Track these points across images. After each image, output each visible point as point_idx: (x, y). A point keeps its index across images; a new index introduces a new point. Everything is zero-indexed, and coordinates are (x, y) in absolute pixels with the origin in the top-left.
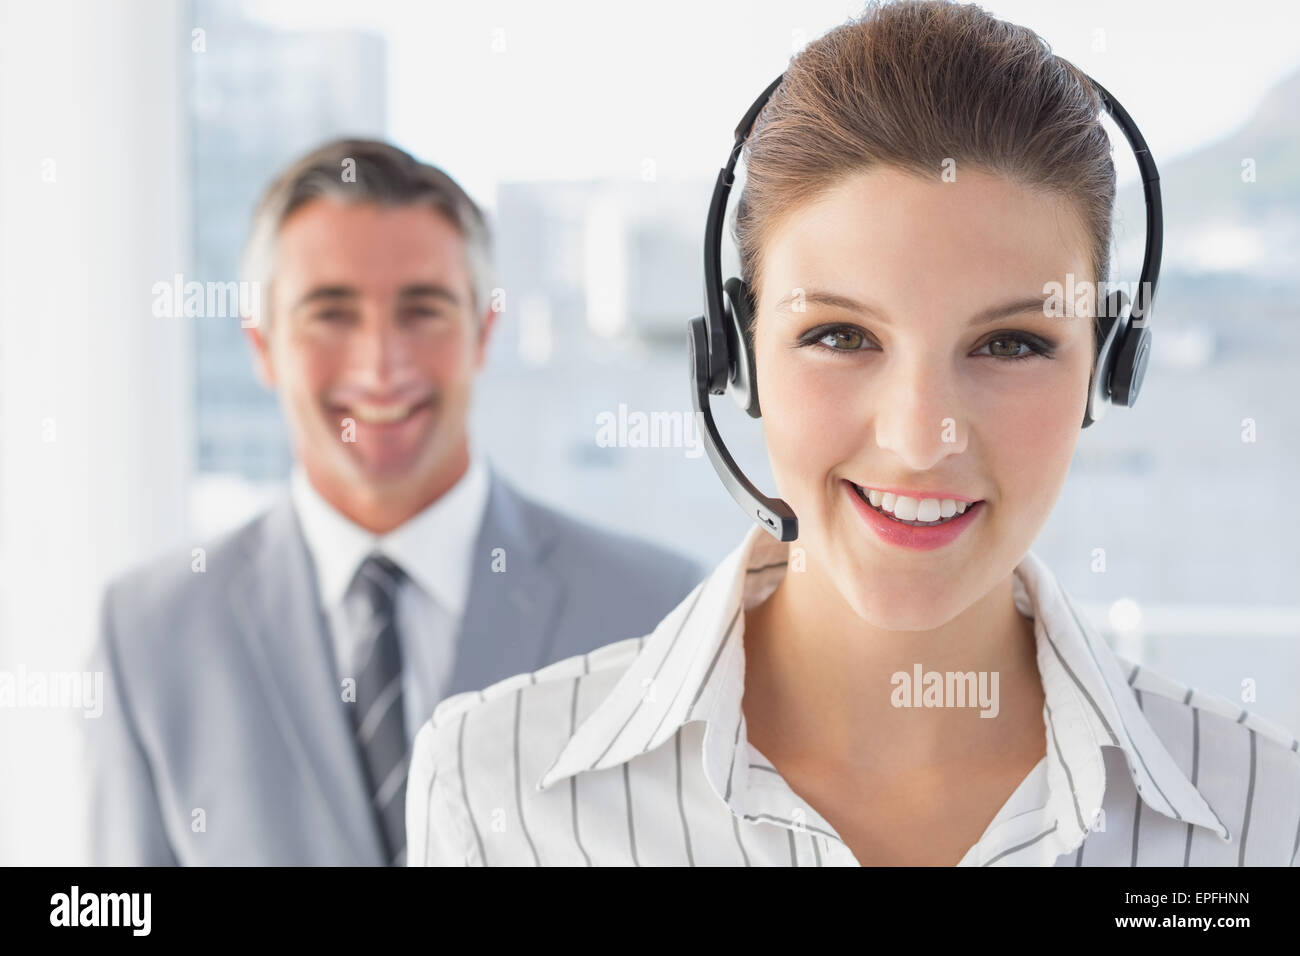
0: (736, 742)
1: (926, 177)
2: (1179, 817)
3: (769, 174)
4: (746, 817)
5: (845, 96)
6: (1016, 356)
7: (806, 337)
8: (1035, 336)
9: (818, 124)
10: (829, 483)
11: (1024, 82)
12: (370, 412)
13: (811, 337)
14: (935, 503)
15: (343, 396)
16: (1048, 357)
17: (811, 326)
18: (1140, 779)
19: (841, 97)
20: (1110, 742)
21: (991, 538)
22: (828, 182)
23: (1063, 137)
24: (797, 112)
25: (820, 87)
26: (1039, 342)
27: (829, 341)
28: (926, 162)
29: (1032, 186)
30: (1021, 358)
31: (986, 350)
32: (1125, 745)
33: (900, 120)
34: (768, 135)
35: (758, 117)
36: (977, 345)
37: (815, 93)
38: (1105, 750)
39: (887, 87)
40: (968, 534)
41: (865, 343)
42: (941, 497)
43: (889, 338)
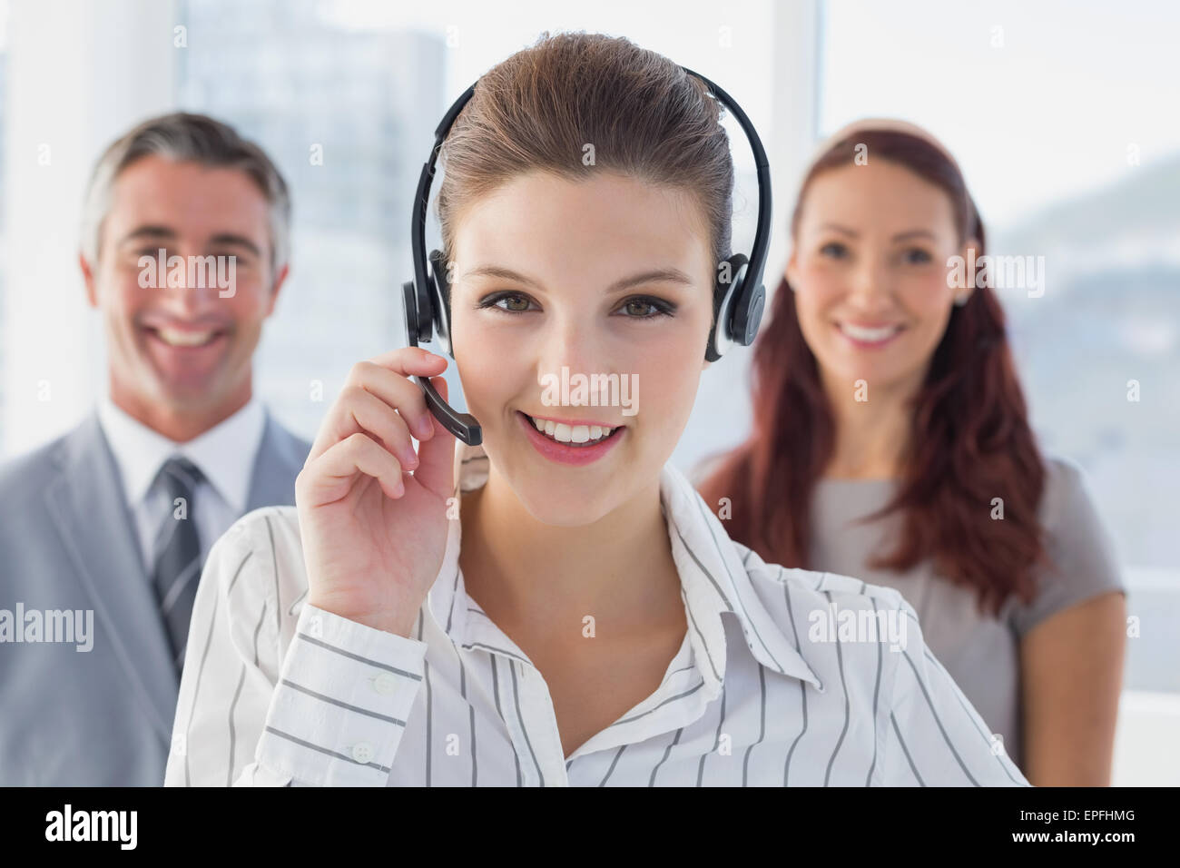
0: (455, 589)
1: (573, 180)
2: (782, 671)
3: (457, 174)
4: (464, 646)
5: (515, 113)
6: (647, 315)
7: (485, 301)
8: (660, 299)
9: (493, 137)
10: (506, 413)
11: (652, 103)
12: (173, 335)
13: (489, 300)
14: (585, 428)
15: (152, 320)
16: (669, 315)
17: (487, 292)
18: (751, 639)
19: (513, 116)
20: (725, 609)
21: (632, 455)
22: (501, 181)
23: (683, 145)
24: (480, 125)
25: (497, 104)
26: (664, 304)
27: (503, 304)
28: (572, 166)
29: (656, 184)
30: (650, 317)
31: (624, 311)
32: (738, 610)
33: (554, 134)
34: (458, 142)
35: (454, 125)
36: (617, 307)
37: (493, 110)
38: (722, 615)
39: (546, 107)
40: (614, 452)
41: (531, 307)
42: (590, 424)
43: (548, 303)
